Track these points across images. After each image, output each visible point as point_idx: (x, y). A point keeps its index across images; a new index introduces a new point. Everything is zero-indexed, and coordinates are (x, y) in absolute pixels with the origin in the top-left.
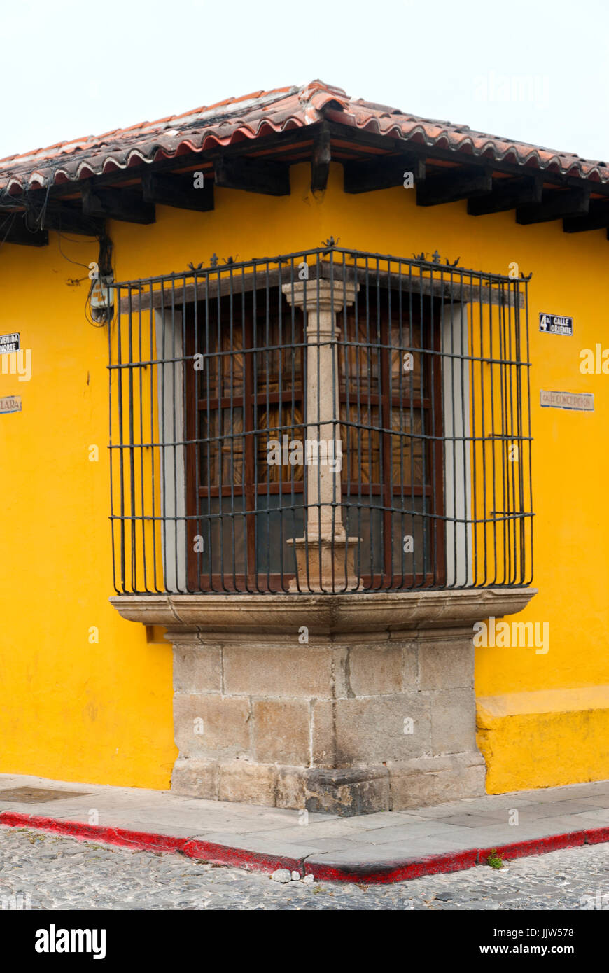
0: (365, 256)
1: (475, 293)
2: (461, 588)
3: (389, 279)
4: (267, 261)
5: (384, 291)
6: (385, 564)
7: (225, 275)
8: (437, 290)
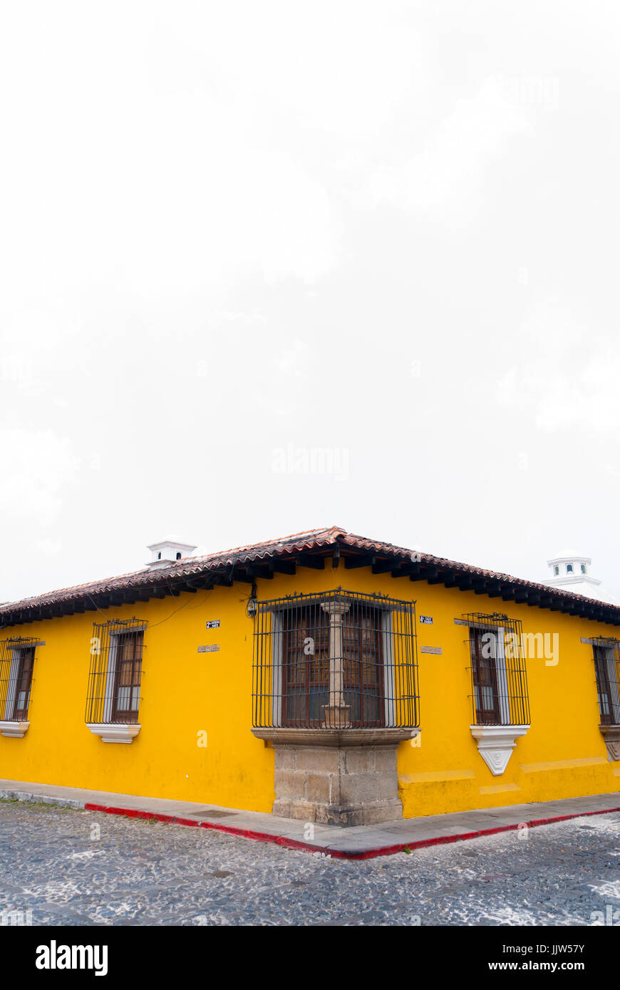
0: (353, 593)
1: (395, 608)
2: (391, 727)
3: (362, 602)
4: (315, 594)
5: (360, 606)
6: (361, 717)
7: (299, 599)
8: (380, 606)
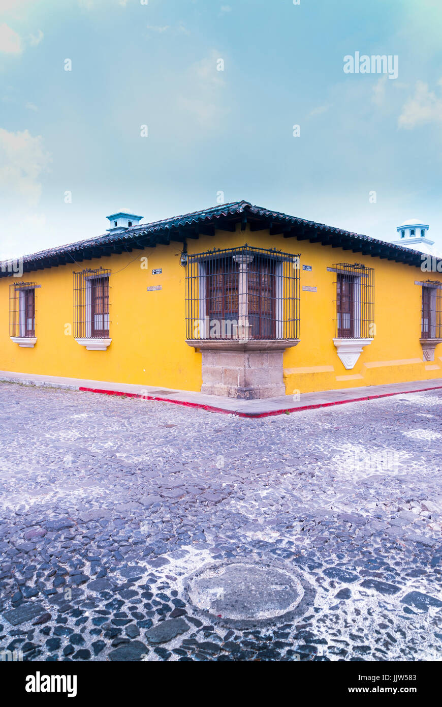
0: (256, 248)
1: (285, 259)
2: (280, 339)
3: (262, 255)
4: (229, 250)
5: (260, 258)
6: (259, 333)
7: (218, 253)
8: (275, 258)
